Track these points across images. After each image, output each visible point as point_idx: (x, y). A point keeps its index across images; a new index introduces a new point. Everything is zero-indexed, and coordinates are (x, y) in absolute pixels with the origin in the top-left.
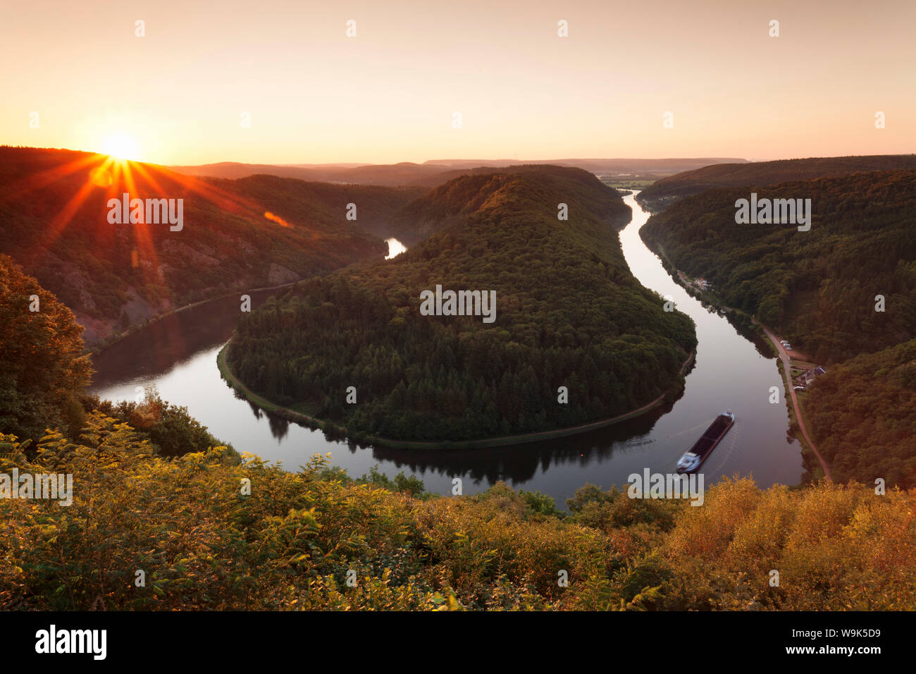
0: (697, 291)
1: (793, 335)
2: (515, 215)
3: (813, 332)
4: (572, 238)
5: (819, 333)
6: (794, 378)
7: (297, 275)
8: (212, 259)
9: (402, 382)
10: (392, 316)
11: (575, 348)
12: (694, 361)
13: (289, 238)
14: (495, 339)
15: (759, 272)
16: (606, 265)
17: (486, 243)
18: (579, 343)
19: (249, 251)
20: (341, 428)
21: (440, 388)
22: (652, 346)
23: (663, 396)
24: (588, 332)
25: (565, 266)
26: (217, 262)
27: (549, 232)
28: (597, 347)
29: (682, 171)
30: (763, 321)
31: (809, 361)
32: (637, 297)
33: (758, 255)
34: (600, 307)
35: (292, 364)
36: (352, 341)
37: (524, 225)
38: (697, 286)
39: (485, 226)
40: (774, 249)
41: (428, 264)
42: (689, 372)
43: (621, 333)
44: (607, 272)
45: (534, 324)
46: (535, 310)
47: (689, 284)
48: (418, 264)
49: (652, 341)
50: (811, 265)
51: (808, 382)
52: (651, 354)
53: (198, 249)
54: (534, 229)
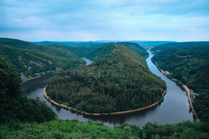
0: (166, 74)
1: (190, 85)
2: (120, 55)
3: (195, 85)
4: (135, 60)
5: (196, 85)
6: (190, 96)
7: (63, 70)
8: (42, 65)
9: (91, 97)
10: (88, 81)
11: (136, 89)
12: (166, 92)
13: (61, 60)
14: (115, 87)
15: (181, 70)
16: (143, 68)
17: (112, 62)
18: (137, 87)
19: (51, 63)
20: (75, 109)
21: (101, 99)
22: (156, 88)
23: (158, 101)
24: (139, 85)
25: (133, 68)
26: (43, 66)
27: (129, 59)
28: (142, 88)
29: (161, 44)
30: (183, 82)
31: (194, 92)
32: (151, 76)
33: (181, 65)
34: (142, 78)
35: (62, 92)
36: (77, 87)
37: (122, 57)
38: (166, 73)
39: (112, 57)
40: (185, 64)
41: (97, 67)
42: (165, 95)
43: (147, 85)
44: (143, 69)
45: (125, 82)
46: (125, 79)
47: (164, 72)
48: (94, 67)
49: (156, 87)
50: (194, 68)
51: (194, 97)
52: (155, 90)
53: (38, 63)
54: (125, 58)
